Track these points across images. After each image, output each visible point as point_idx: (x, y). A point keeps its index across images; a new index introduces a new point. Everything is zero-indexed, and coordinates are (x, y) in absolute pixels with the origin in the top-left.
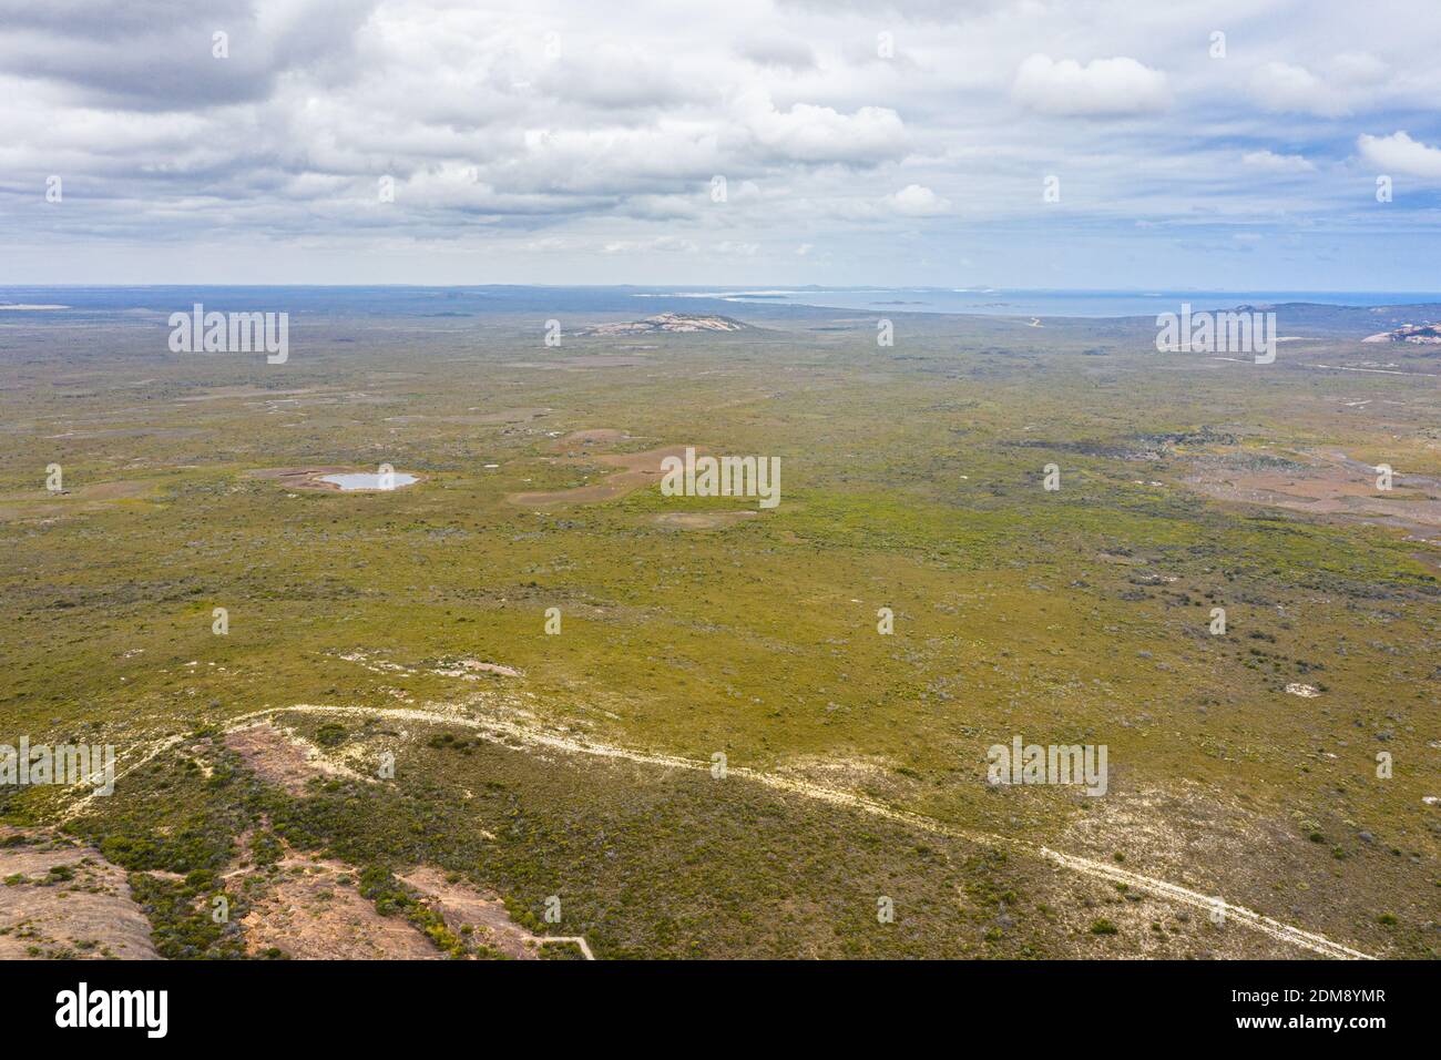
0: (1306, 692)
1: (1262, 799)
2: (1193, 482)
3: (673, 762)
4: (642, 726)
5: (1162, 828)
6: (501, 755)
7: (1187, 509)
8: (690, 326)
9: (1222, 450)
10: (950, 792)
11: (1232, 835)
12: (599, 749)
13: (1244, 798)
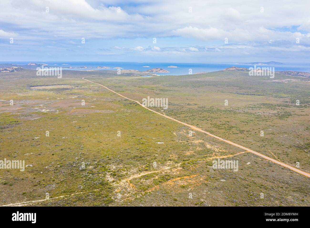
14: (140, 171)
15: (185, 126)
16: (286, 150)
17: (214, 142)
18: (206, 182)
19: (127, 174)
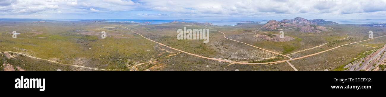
0: (90, 48)
1: (88, 58)
2: (81, 33)
3: (40, 59)
4: (38, 55)
5: (81, 62)
6: (25, 57)
7: (81, 35)
8: (42, 22)
9: (83, 31)
10: (64, 61)
12: (34, 57)
14: (140, 62)
15: (158, 44)
16: (194, 49)
17: (169, 49)
18: (167, 66)
19: (135, 64)
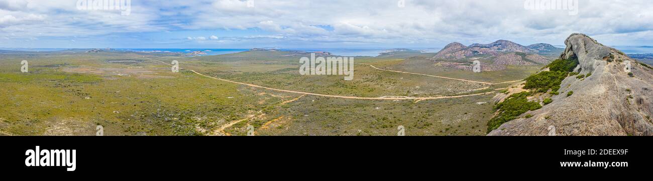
0: (88, 98)
1: (86, 118)
2: (64, 70)
7: (63, 74)
9: (68, 66)
11: (82, 127)
13: (82, 119)
14: (228, 121)
15: (243, 85)
17: (277, 92)
18: (295, 120)
